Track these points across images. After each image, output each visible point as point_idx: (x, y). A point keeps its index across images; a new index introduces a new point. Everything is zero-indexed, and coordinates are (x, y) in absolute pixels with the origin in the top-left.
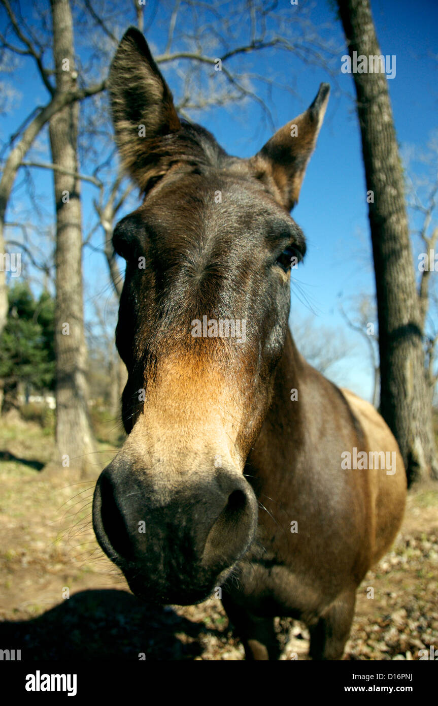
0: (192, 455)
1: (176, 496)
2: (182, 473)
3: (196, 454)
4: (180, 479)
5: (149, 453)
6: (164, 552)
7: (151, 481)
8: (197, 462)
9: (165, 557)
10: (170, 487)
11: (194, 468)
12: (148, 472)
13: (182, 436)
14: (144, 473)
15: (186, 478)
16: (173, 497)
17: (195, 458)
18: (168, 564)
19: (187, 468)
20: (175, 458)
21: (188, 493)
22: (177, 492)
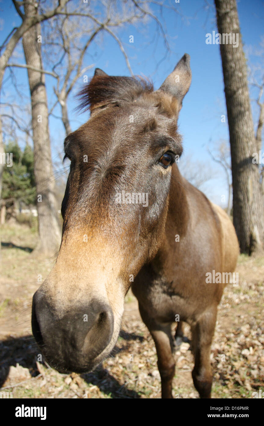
0: (78, 290)
1: (67, 314)
2: (70, 301)
3: (80, 289)
4: (69, 304)
5: (55, 287)
6: (62, 345)
7: (54, 304)
8: (80, 295)
9: (63, 347)
10: (63, 308)
11: (78, 298)
12: (53, 298)
13: (73, 278)
14: (51, 299)
15: (73, 304)
16: (65, 315)
17: (79, 292)
18: (64, 352)
19: (73, 298)
20: (68, 291)
21: (73, 313)
22: (68, 312)
